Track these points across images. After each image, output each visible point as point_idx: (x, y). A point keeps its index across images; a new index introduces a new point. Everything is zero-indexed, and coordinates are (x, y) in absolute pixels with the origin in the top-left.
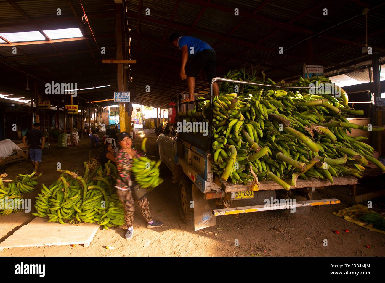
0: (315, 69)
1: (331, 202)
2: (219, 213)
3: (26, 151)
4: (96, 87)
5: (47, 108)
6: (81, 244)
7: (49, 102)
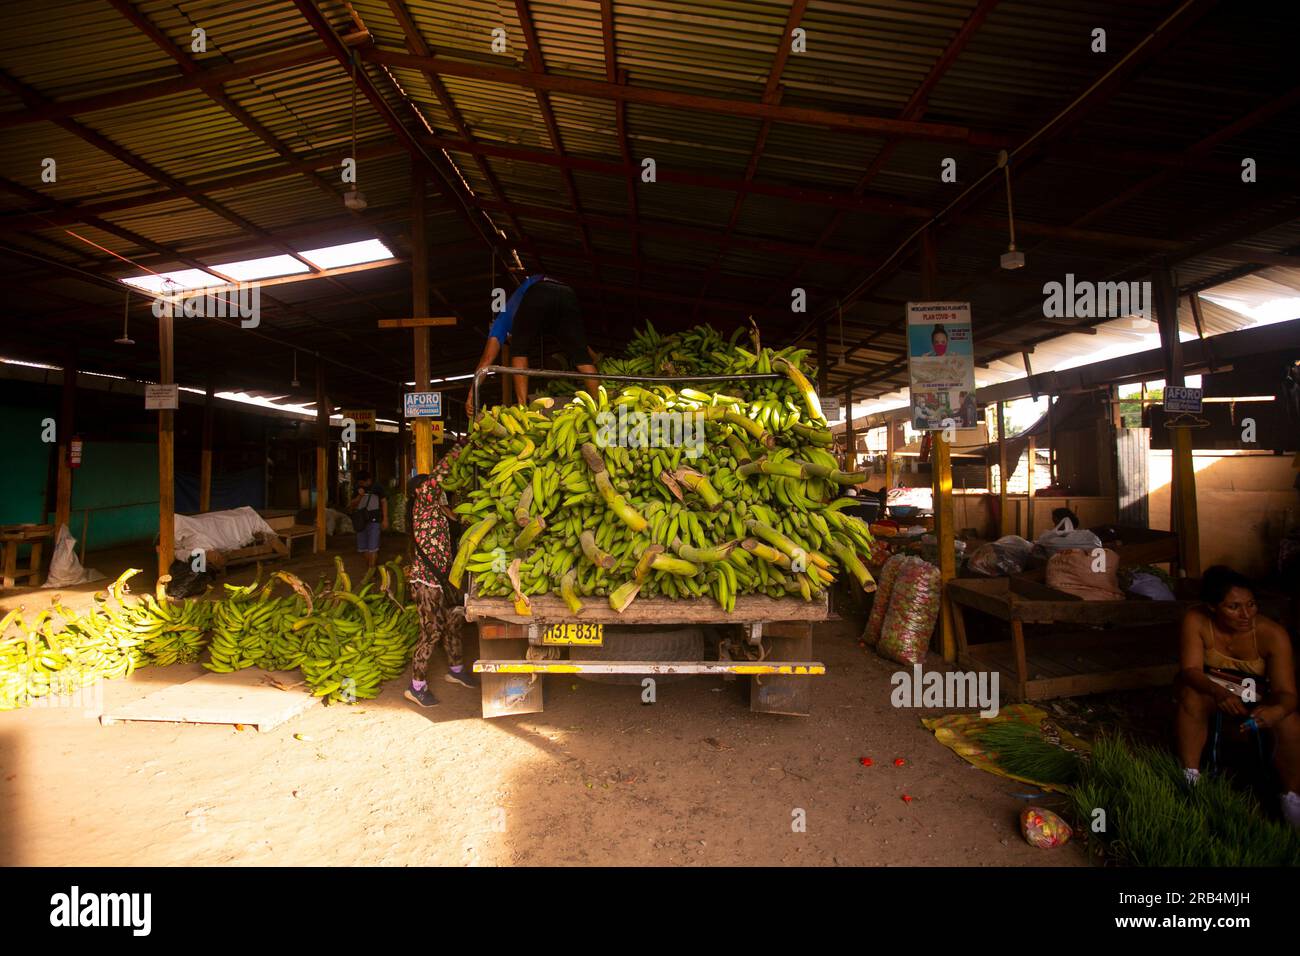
0: (943, 312)
1: (794, 669)
2: (484, 667)
3: (285, 538)
4: (447, 379)
5: (367, 430)
6: (254, 726)
7: (373, 412)
